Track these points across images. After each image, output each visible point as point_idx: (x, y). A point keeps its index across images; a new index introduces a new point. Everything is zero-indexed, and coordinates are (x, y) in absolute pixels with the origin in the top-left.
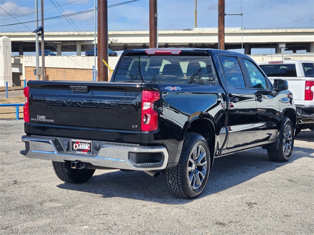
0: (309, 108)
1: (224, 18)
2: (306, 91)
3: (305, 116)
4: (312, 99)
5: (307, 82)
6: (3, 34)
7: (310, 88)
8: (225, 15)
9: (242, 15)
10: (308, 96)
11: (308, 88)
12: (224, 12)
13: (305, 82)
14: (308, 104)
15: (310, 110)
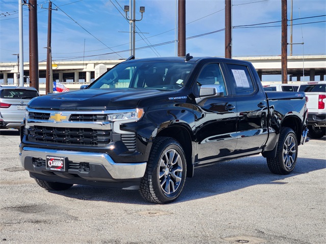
0: (322, 115)
1: (286, 47)
2: (319, 102)
3: (318, 120)
4: (323, 108)
5: (320, 96)
6: (100, 62)
7: (322, 100)
8: (288, 44)
9: (303, 44)
10: (321, 106)
11: (320, 100)
12: (286, 41)
13: (318, 96)
14: (321, 111)
15: (322, 116)
